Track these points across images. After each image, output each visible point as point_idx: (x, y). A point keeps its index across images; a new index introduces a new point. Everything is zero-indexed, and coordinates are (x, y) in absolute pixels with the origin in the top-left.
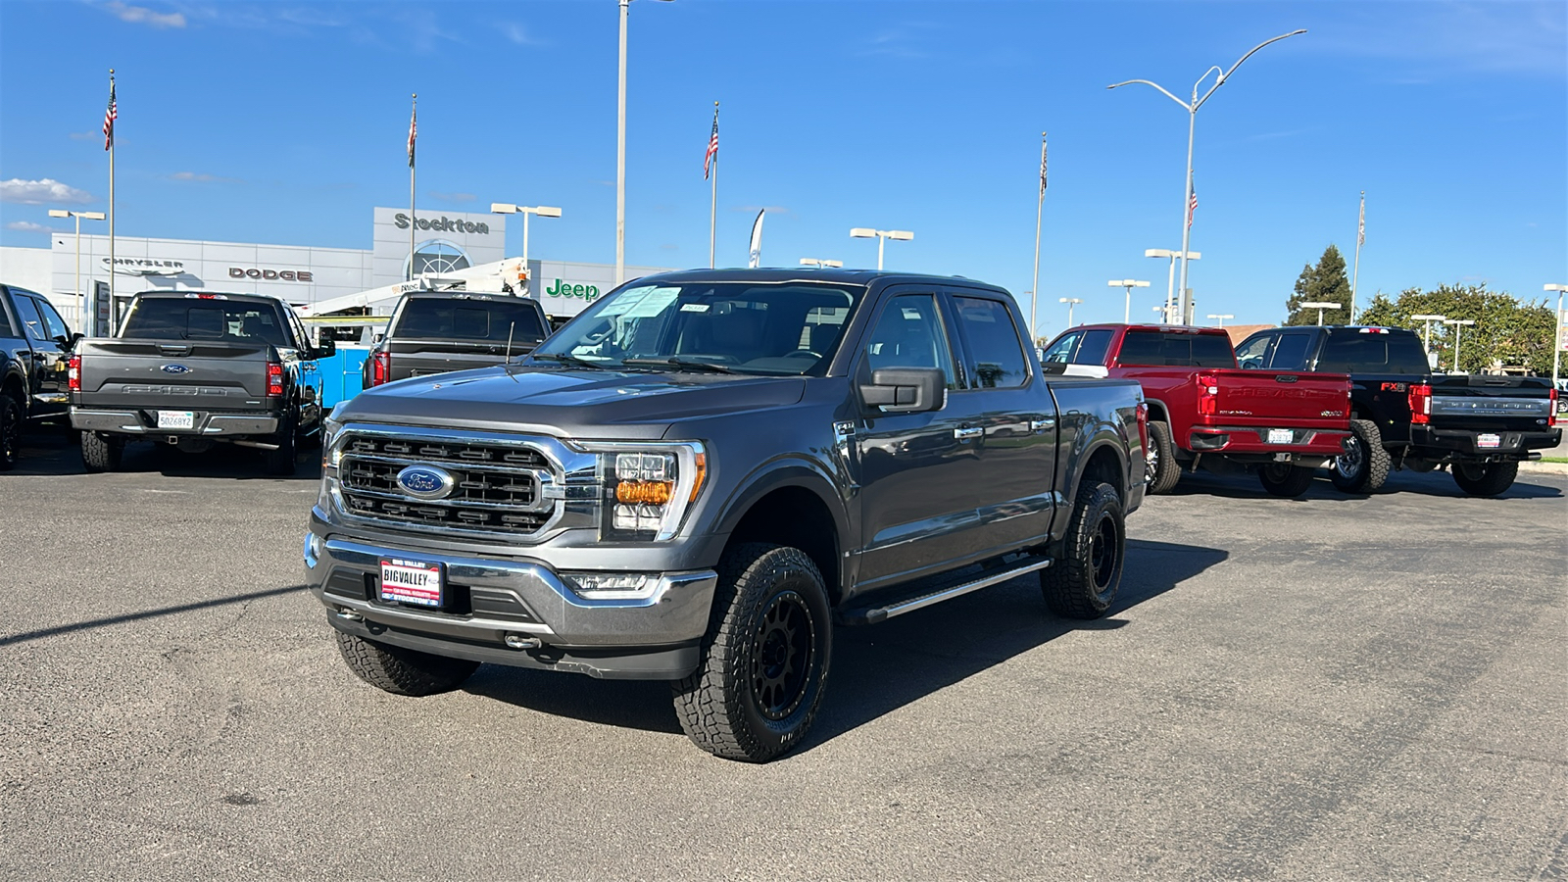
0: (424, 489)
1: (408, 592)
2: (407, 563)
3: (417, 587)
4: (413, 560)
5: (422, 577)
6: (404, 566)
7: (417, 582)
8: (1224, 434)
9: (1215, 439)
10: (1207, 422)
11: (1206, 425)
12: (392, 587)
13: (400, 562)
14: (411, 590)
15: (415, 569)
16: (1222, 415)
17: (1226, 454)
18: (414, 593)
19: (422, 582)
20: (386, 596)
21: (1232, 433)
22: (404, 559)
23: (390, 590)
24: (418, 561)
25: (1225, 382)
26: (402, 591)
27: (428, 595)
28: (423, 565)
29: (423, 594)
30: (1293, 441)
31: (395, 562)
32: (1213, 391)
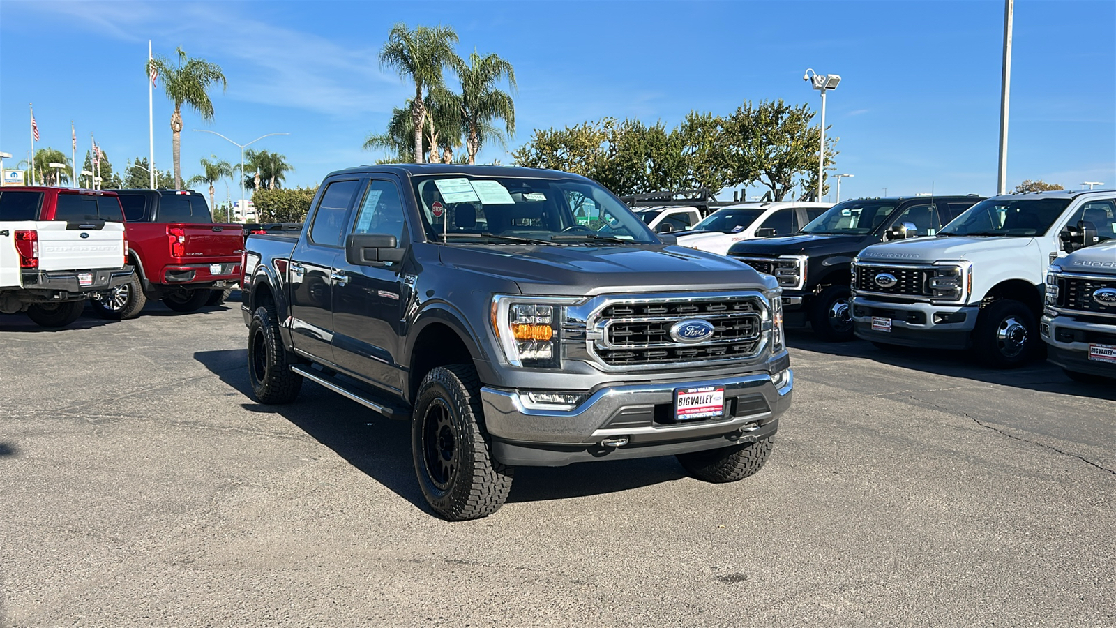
0: (698, 336)
1: (697, 410)
2: (700, 390)
3: (705, 405)
4: (705, 387)
5: (709, 398)
6: (698, 392)
7: (705, 401)
8: (192, 270)
9: (186, 274)
10: (179, 262)
11: (178, 265)
12: (684, 410)
13: (695, 390)
14: (699, 408)
15: (703, 393)
16: (189, 256)
17: (181, 285)
18: (701, 410)
19: (708, 401)
20: (681, 417)
21: (197, 269)
22: (697, 387)
23: (683, 412)
24: (708, 386)
25: (189, 232)
26: (692, 411)
27: (713, 409)
28: (713, 388)
29: (708, 409)
30: (221, 272)
31: (690, 390)
32: (182, 239)
